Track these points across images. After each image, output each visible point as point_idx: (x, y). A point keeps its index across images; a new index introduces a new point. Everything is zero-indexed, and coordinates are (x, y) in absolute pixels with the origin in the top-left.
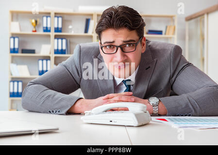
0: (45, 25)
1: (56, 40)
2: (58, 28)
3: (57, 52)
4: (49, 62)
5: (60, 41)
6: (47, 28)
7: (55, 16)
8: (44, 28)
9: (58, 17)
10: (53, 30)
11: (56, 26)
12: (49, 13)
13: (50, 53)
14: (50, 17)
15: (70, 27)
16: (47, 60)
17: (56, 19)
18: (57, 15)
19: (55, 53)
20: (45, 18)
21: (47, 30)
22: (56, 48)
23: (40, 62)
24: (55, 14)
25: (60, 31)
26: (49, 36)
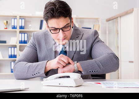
0: (13, 25)
1: (20, 34)
2: (22, 26)
3: (21, 42)
4: (15, 49)
5: (23, 35)
6: (14, 26)
7: (20, 19)
8: (12, 26)
9: (22, 19)
10: (18, 27)
11: (21, 25)
12: (16, 17)
13: (16, 43)
14: (16, 19)
15: (30, 25)
16: (14, 48)
17: (21, 20)
18: (21, 18)
19: (20, 43)
20: (13, 20)
21: (14, 27)
22: (20, 40)
23: (10, 49)
24: (20, 17)
25: (23, 28)
26: (16, 31)
